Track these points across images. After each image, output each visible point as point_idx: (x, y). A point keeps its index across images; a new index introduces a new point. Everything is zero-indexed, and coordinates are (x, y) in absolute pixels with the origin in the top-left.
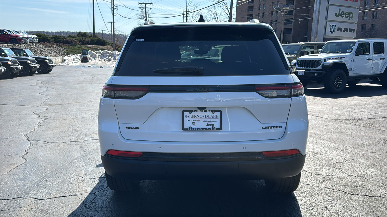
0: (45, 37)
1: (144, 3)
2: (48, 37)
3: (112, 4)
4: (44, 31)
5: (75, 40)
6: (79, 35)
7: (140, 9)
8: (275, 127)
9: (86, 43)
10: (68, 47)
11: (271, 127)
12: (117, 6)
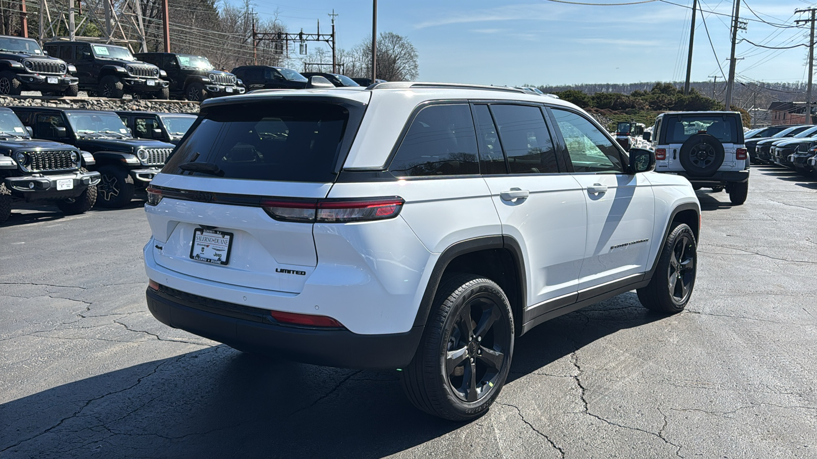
0: (578, 97)
1: (809, 10)
2: (585, 97)
3: (734, 19)
4: (609, 83)
5: (642, 101)
6: (656, 89)
7: (798, 23)
8: (295, 272)
9: (664, 106)
10: (618, 117)
11: (289, 272)
12: (745, 21)
